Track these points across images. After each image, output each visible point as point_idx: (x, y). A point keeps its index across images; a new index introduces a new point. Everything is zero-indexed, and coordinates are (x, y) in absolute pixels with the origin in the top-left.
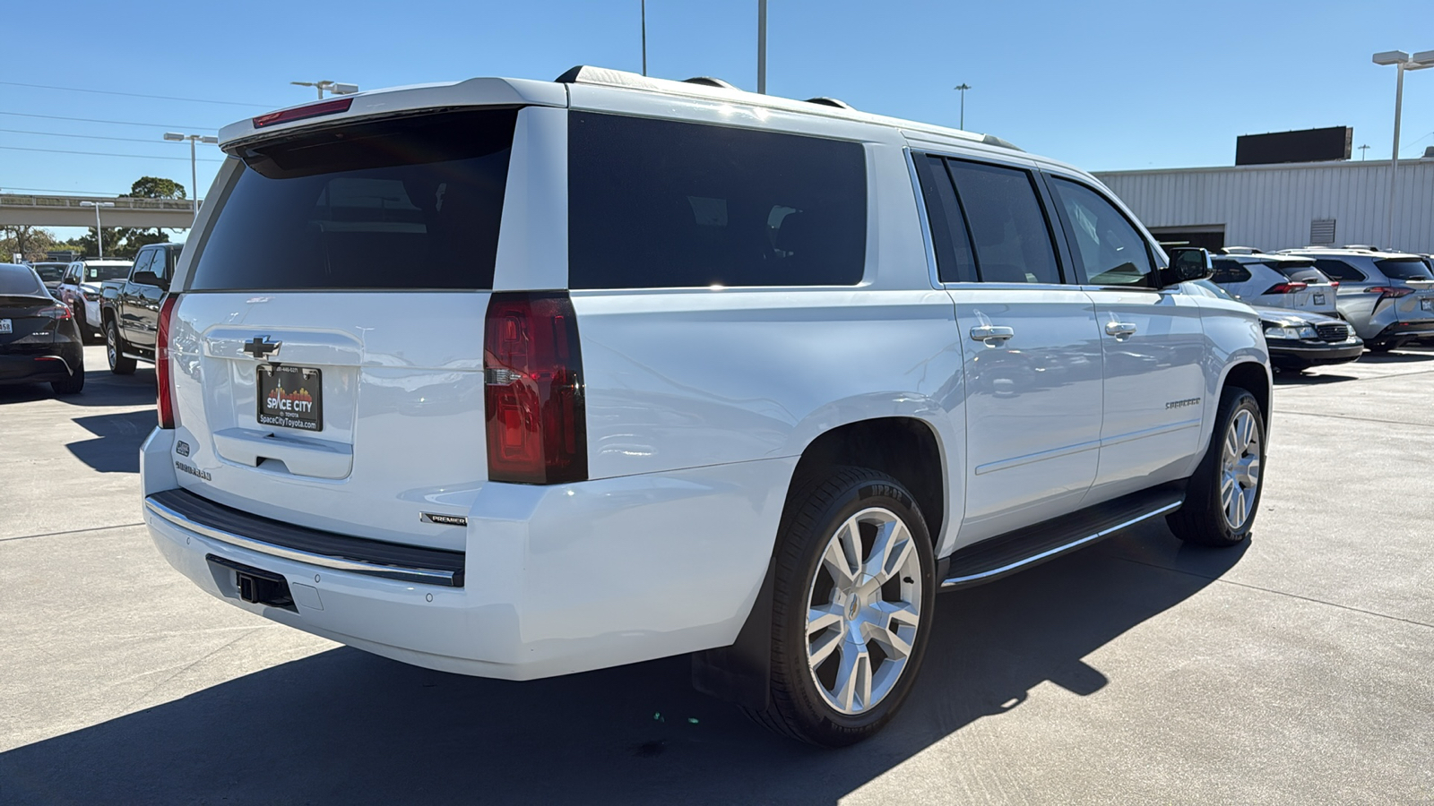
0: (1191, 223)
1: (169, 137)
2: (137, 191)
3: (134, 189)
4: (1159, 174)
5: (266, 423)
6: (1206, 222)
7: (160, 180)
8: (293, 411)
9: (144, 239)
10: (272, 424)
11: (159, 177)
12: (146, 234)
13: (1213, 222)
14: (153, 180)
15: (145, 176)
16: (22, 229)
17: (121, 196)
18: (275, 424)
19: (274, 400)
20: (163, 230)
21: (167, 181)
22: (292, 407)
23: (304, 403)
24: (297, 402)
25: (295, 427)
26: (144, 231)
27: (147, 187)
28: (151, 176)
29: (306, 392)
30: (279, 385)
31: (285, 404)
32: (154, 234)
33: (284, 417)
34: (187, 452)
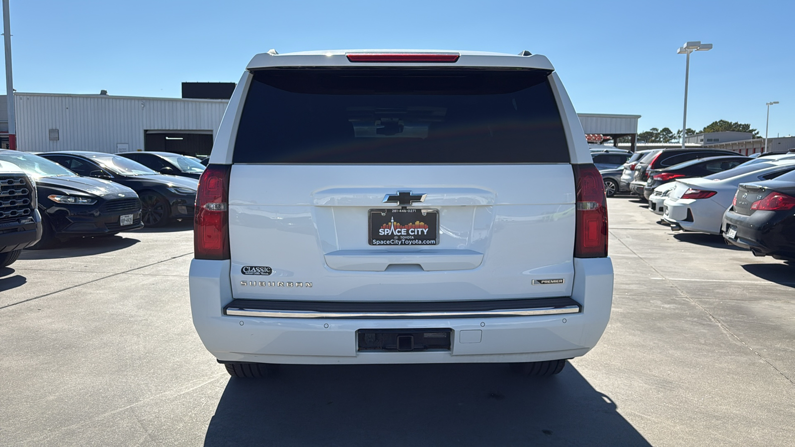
0: (194, 129)
4: (159, 100)
5: (380, 244)
6: (202, 129)
8: (408, 235)
10: (385, 244)
13: (206, 128)
18: (389, 244)
19: (389, 230)
22: (407, 233)
23: (420, 230)
24: (412, 229)
25: (413, 244)
29: (422, 223)
30: (392, 221)
31: (399, 232)
33: (399, 239)
34: (267, 272)
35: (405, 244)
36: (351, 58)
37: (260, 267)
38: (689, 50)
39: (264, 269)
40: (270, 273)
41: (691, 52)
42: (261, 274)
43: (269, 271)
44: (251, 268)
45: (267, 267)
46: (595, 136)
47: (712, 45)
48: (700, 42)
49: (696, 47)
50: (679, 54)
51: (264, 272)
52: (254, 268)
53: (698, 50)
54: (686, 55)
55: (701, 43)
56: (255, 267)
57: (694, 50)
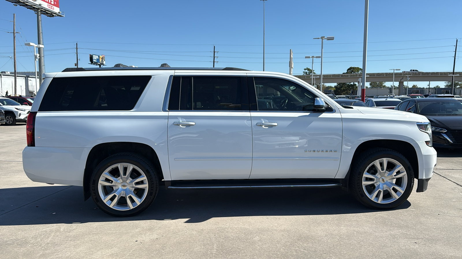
1: (306, 57)
2: (348, 71)
3: (347, 71)
7: (355, 68)
9: (349, 86)
11: (355, 67)
12: (350, 84)
14: (353, 68)
15: (351, 67)
16: (318, 84)
17: (343, 73)
20: (355, 83)
21: (357, 68)
26: (349, 83)
27: (351, 70)
28: (353, 67)
32: (352, 84)
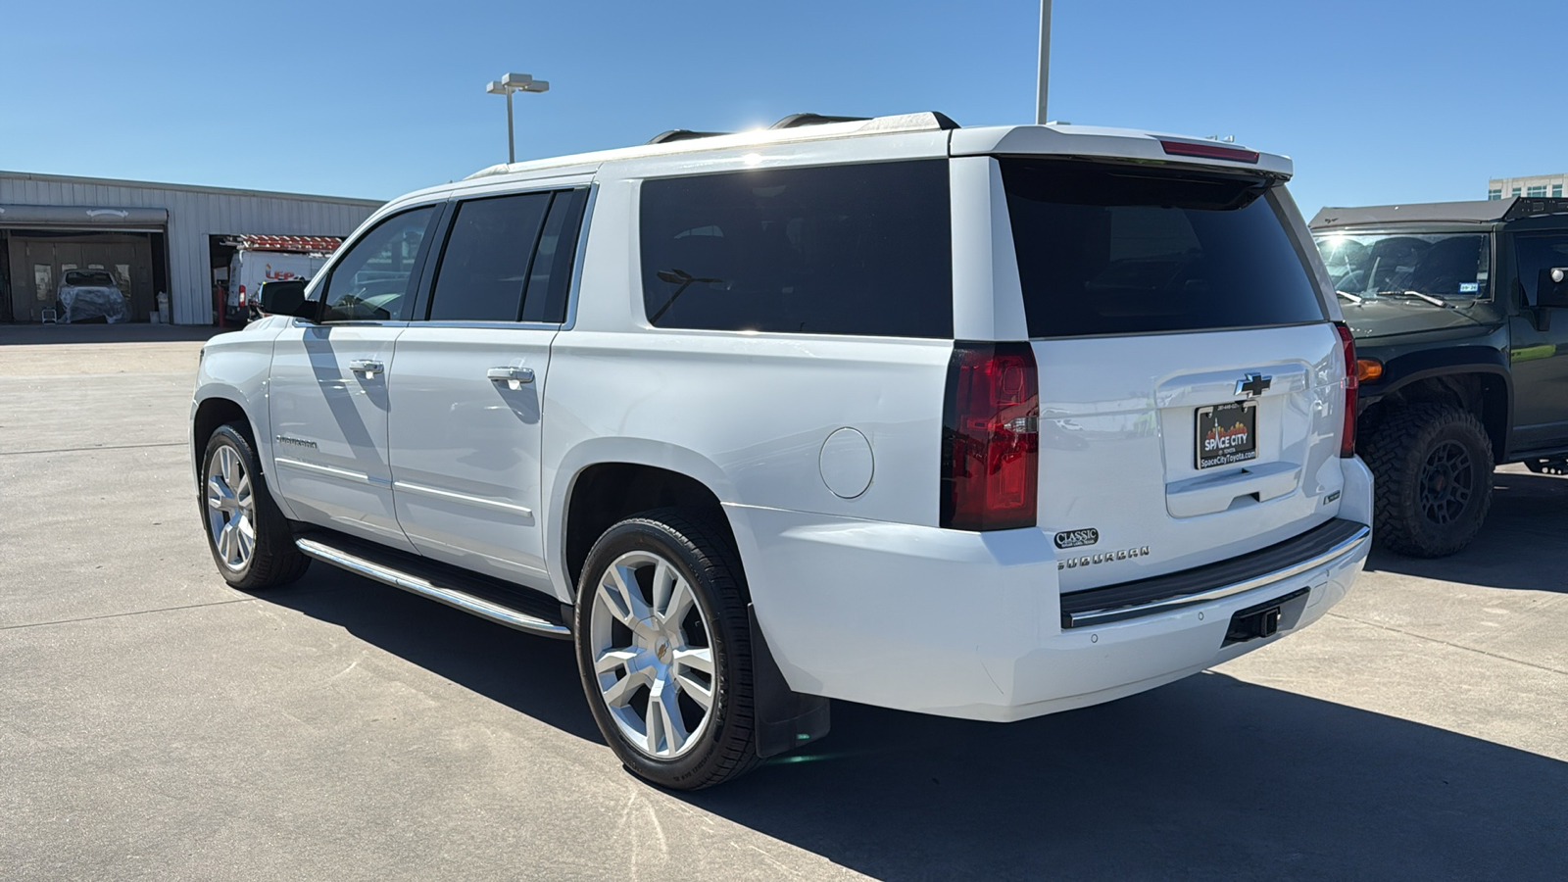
5: (1208, 467)
8: (1231, 446)
10: (1214, 465)
18: (1217, 465)
19: (1212, 440)
22: (1230, 443)
23: (1240, 436)
24: (1233, 437)
25: (1236, 461)
29: (1242, 425)
30: (1216, 425)
31: (1224, 442)
33: (1224, 455)
34: (1091, 539)
35: (1230, 462)
36: (1170, 146)
37: (1081, 531)
38: (510, 88)
39: (1086, 534)
40: (1096, 540)
41: (513, 92)
42: (1084, 544)
43: (1095, 535)
44: (1069, 533)
45: (1090, 530)
46: (326, 242)
47: (547, 83)
48: (530, 76)
49: (522, 84)
50: (491, 94)
51: (1088, 539)
52: (1072, 535)
53: (524, 90)
54: (506, 96)
55: (533, 79)
56: (1074, 532)
57: (517, 89)
